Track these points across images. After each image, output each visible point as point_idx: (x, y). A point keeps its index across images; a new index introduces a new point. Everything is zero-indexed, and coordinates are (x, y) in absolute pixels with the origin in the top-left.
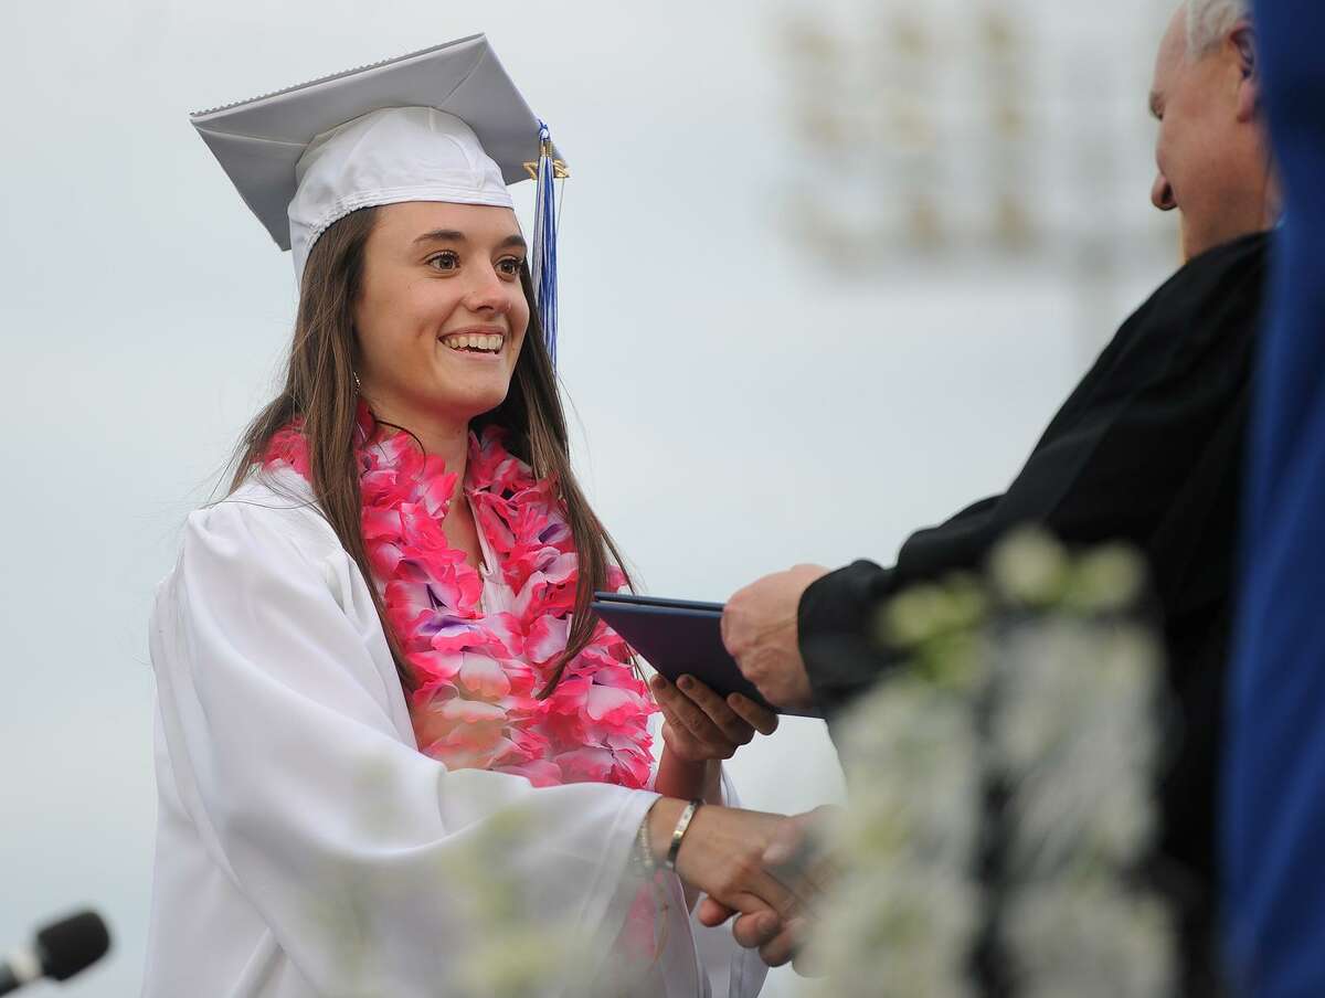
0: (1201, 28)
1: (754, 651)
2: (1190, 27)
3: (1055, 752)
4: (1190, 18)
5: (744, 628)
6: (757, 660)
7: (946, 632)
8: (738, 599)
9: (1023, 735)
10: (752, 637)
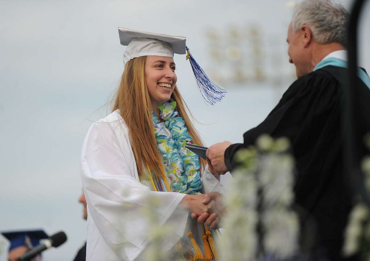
0: (295, 27)
1: (214, 160)
2: (293, 26)
3: (272, 182)
4: (293, 24)
5: (212, 154)
6: (215, 162)
7: (249, 158)
8: (212, 147)
9: (265, 178)
10: (214, 156)
